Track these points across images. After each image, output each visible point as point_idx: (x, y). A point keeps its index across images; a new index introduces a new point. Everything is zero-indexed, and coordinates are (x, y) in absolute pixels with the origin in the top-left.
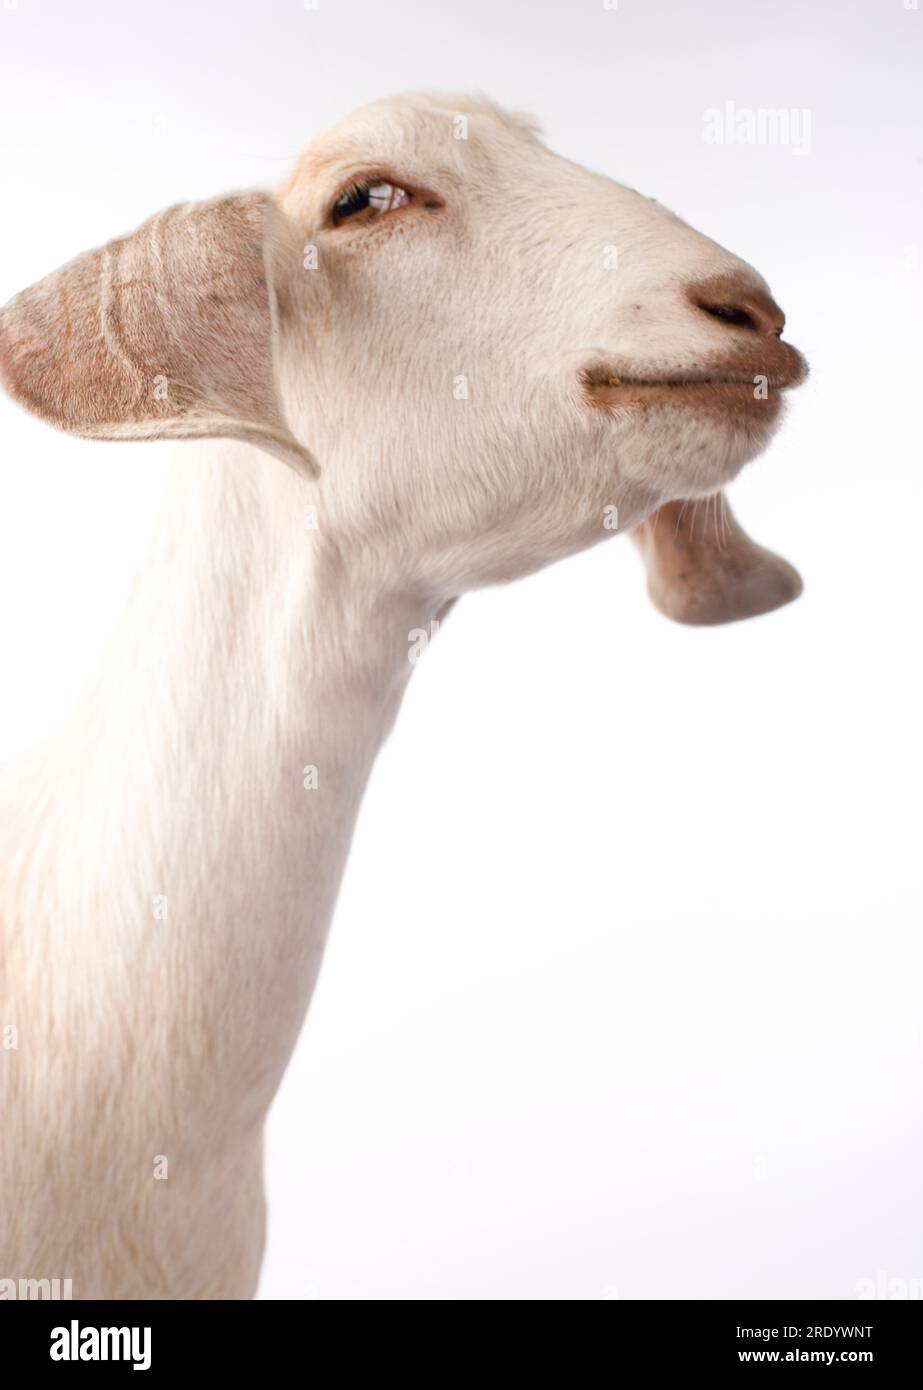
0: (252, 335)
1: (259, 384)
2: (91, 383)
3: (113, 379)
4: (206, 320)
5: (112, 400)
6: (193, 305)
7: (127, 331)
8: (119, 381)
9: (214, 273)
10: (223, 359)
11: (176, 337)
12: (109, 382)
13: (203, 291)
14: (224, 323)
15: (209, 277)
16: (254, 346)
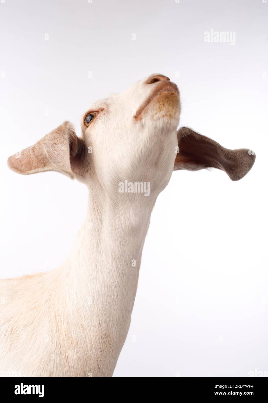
0: (63, 151)
1: (64, 161)
2: (27, 163)
3: (32, 162)
4: (53, 148)
5: (31, 166)
6: (50, 145)
7: (35, 152)
8: (33, 162)
9: (55, 138)
10: (57, 156)
11: (46, 152)
12: (31, 163)
13: (52, 142)
14: (57, 149)
15: (54, 139)
16: (64, 153)
